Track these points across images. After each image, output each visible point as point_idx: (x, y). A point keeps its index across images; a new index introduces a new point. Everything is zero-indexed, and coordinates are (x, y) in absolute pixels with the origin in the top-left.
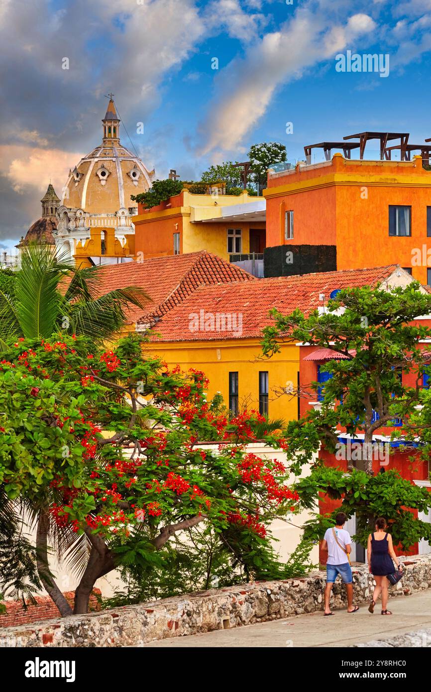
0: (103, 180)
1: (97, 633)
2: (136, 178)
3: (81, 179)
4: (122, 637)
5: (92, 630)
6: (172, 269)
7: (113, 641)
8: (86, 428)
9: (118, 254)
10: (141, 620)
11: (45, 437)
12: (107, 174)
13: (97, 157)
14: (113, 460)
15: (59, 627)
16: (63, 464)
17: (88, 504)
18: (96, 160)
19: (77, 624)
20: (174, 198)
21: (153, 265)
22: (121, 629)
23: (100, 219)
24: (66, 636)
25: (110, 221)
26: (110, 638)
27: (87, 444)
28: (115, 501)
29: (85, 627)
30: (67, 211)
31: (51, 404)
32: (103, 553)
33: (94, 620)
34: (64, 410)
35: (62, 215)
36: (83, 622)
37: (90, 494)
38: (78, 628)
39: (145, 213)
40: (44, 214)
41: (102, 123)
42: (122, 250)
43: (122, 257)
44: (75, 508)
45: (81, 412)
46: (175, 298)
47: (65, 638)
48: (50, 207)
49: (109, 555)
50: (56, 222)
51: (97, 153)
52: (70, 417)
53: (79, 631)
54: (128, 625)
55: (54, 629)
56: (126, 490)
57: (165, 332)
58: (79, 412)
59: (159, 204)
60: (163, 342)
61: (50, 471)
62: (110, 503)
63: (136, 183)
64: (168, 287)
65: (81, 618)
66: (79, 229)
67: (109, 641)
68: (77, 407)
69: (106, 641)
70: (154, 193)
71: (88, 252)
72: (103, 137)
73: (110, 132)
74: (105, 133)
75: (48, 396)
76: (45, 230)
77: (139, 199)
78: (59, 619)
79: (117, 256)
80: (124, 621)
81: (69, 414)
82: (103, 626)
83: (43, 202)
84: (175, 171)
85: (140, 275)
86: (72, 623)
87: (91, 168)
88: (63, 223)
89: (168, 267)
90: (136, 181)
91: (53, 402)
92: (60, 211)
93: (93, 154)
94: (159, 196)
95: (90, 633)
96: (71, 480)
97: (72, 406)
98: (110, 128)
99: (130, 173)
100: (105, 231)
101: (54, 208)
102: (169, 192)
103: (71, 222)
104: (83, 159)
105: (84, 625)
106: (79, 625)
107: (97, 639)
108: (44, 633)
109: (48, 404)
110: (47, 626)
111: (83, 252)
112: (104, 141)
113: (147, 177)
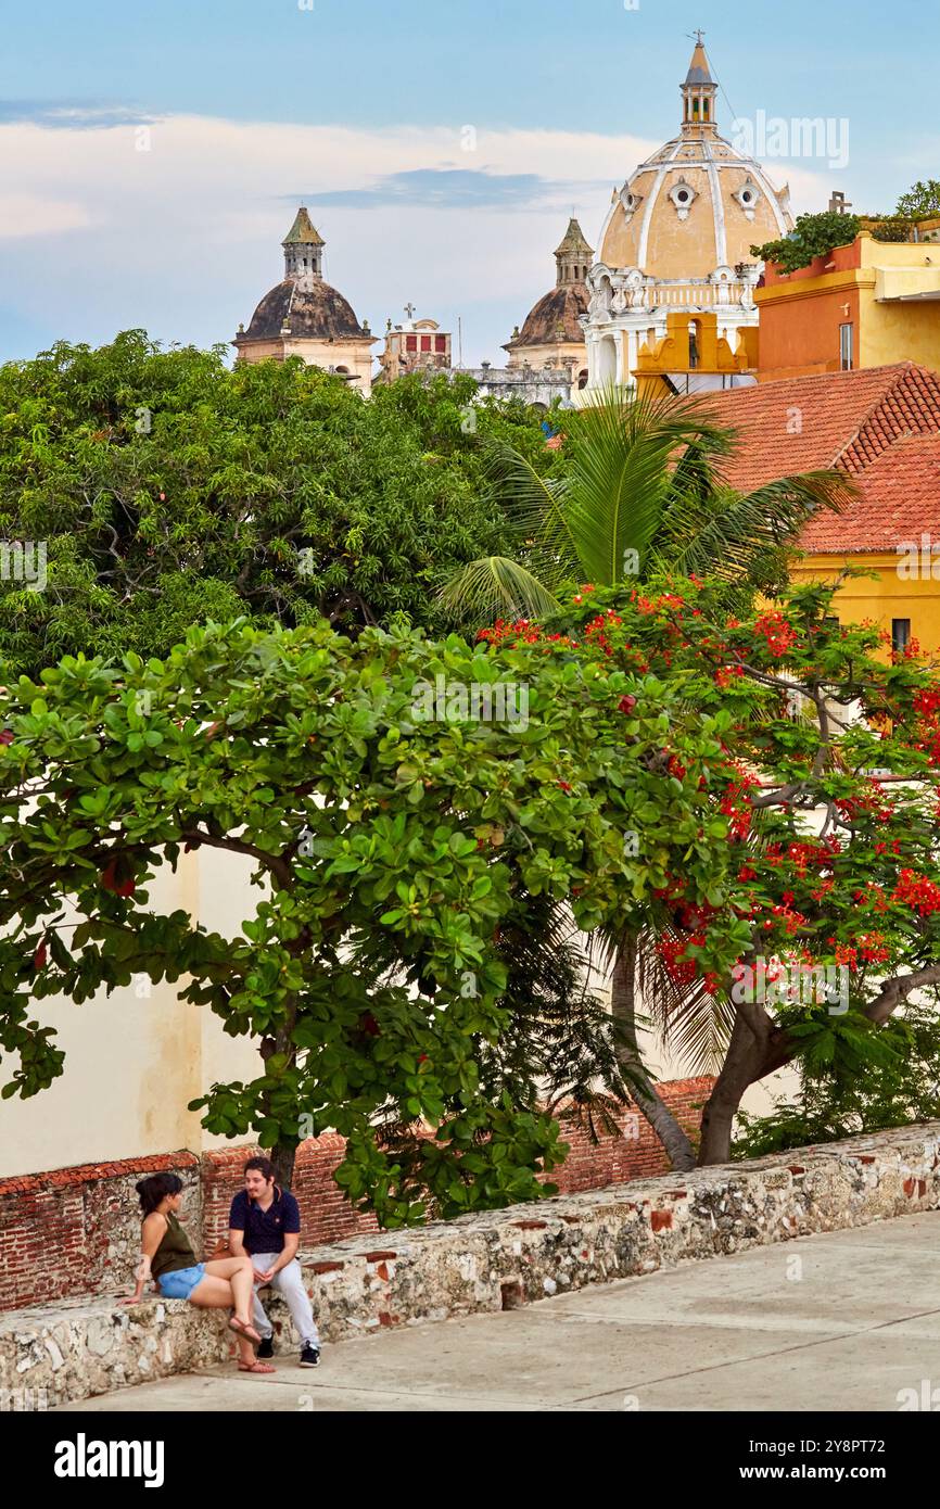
0: (682, 208)
1: (761, 1207)
2: (751, 203)
3: (636, 207)
4: (811, 1214)
5: (751, 1201)
6: (839, 402)
7: (793, 1223)
8: (729, 776)
9: (724, 367)
10: (850, 1179)
11: (650, 800)
12: (691, 197)
13: (671, 162)
14: (784, 842)
15: (684, 1195)
16: (687, 857)
17: (738, 937)
18: (669, 167)
19: (719, 1187)
20: (841, 251)
21: (801, 393)
22: (809, 1199)
23: (674, 289)
24: (699, 1214)
25: (698, 294)
26: (787, 1216)
27: (733, 809)
28: (790, 928)
29: (736, 1195)
30: (609, 274)
31: (662, 730)
32: (764, 1034)
33: (754, 1180)
34: (688, 743)
35: (597, 283)
36: (733, 1184)
37: (742, 916)
38: (721, 1197)
39: (780, 282)
40: (560, 279)
41: (681, 91)
42: (732, 360)
43: (732, 374)
44: (711, 948)
45: (724, 747)
46: (848, 462)
47: (697, 1219)
48: (572, 266)
49: (776, 1039)
50: (584, 295)
51: (669, 154)
52: (701, 757)
53: (723, 1203)
54: (822, 1189)
55: (675, 1200)
56: (814, 905)
57: (830, 532)
58: (718, 745)
59: (810, 263)
60: (825, 554)
61: (661, 872)
62: (781, 934)
63: (750, 214)
64: (832, 438)
65: (728, 1174)
66: (632, 310)
67: (786, 1222)
68: (715, 736)
69: (780, 1222)
70: (799, 241)
71: (664, 366)
72: (682, 120)
73: (696, 109)
74: (687, 112)
75: (655, 714)
76: (562, 312)
77: (769, 253)
78: (681, 1176)
79: (721, 371)
80: (815, 1180)
81: (700, 752)
82: (772, 1193)
83: (559, 255)
84: (842, 195)
85: (774, 414)
86: (709, 1187)
87: (657, 186)
88: (600, 298)
89: (832, 396)
90: (750, 209)
91: (666, 726)
92: (594, 274)
93: (662, 156)
94: (808, 247)
95: (747, 1207)
96: (703, 890)
97: (705, 734)
98: (696, 102)
99: (737, 193)
100: (696, 321)
101: (581, 267)
102: (831, 238)
103: (617, 297)
104: (641, 166)
105: (734, 1190)
106: (724, 1191)
107: (761, 1220)
108: (655, 1209)
109: (656, 730)
110: (660, 1194)
111: (652, 364)
112: (685, 129)
113: (773, 201)
